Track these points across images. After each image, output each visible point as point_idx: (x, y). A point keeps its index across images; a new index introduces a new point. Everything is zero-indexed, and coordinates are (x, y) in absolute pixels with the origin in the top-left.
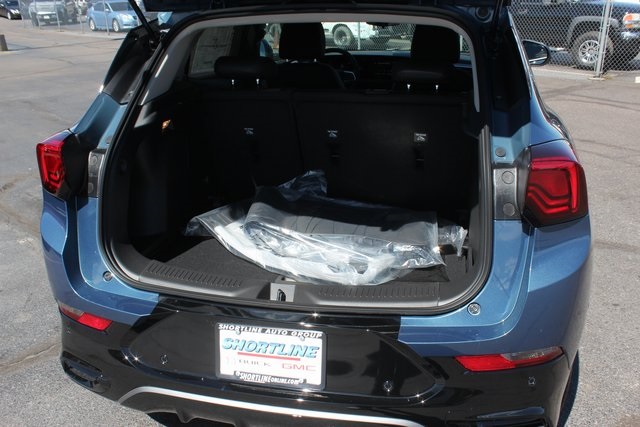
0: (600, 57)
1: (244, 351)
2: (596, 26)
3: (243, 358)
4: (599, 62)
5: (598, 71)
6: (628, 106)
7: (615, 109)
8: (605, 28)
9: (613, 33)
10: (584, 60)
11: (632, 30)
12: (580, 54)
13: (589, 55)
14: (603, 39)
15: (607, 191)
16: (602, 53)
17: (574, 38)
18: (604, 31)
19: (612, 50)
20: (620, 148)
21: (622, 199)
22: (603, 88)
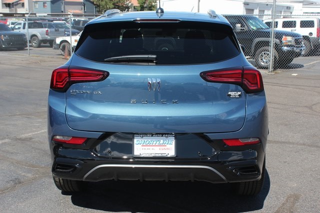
0: (271, 61)
1: (144, 145)
2: (267, 44)
3: (144, 147)
4: (271, 64)
5: (271, 69)
6: (288, 86)
7: (281, 87)
8: (272, 44)
9: (277, 47)
10: (262, 63)
11: (288, 46)
12: (260, 60)
13: (265, 60)
14: (272, 51)
15: (278, 122)
16: (272, 58)
17: (256, 50)
18: (272, 46)
19: (277, 57)
20: (285, 105)
21: (286, 125)
22: (274, 78)
